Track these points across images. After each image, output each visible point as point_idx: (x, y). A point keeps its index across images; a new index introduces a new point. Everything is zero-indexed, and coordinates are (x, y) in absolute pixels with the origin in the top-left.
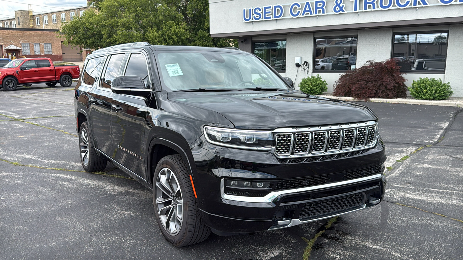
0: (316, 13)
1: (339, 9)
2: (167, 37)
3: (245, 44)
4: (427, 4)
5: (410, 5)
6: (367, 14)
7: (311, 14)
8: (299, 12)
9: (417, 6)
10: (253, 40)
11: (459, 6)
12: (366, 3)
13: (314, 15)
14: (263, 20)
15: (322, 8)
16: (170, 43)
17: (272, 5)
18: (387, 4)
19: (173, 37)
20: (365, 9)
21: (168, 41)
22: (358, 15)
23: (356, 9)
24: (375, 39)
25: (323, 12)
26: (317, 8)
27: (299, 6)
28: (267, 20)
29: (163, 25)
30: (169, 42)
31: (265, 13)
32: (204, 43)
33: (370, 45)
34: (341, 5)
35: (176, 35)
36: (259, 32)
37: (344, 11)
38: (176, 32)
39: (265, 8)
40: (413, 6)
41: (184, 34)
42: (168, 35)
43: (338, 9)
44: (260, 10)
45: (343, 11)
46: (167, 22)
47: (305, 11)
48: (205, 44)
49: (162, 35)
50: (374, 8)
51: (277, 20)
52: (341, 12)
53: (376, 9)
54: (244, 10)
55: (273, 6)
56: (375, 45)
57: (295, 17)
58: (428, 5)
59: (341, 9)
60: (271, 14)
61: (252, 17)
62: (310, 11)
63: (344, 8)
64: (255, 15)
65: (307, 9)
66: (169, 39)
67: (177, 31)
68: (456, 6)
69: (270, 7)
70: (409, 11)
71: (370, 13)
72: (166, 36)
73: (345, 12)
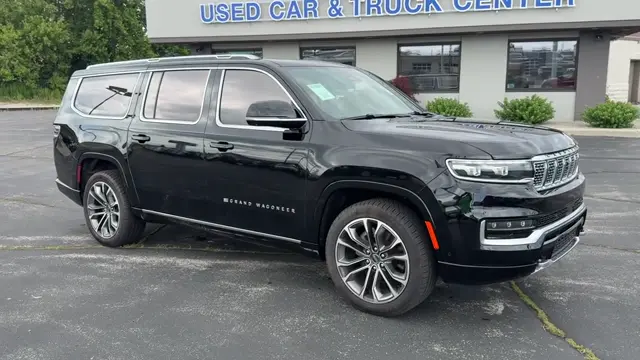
0: (306, 16)
2: (32, 40)
4: (441, 10)
5: (421, 11)
6: (371, 20)
7: (299, 16)
8: (282, 14)
9: (430, 12)
10: (213, 48)
12: (369, 6)
13: (303, 18)
14: (232, 21)
15: (313, 9)
16: (38, 48)
18: (394, 8)
20: (369, 13)
22: (360, 20)
23: (357, 13)
25: (315, 16)
26: (306, 9)
27: (282, 6)
28: (237, 21)
29: (24, 21)
31: (234, 12)
34: (338, 8)
36: (225, 37)
37: (342, 15)
38: (47, 32)
39: (234, 5)
40: (425, 12)
42: (33, 37)
43: (334, 12)
44: (226, 7)
46: (31, 17)
47: (290, 12)
50: (379, 13)
51: (251, 21)
52: (338, 16)
53: (382, 14)
54: (202, 7)
55: (245, 3)
57: (278, 19)
58: (443, 11)
59: (338, 12)
60: (243, 13)
61: (215, 16)
62: (297, 12)
63: (342, 12)
64: (220, 14)
65: (294, 10)
67: (49, 30)
69: (241, 5)
71: (374, 20)
72: (31, 38)
73: (344, 16)
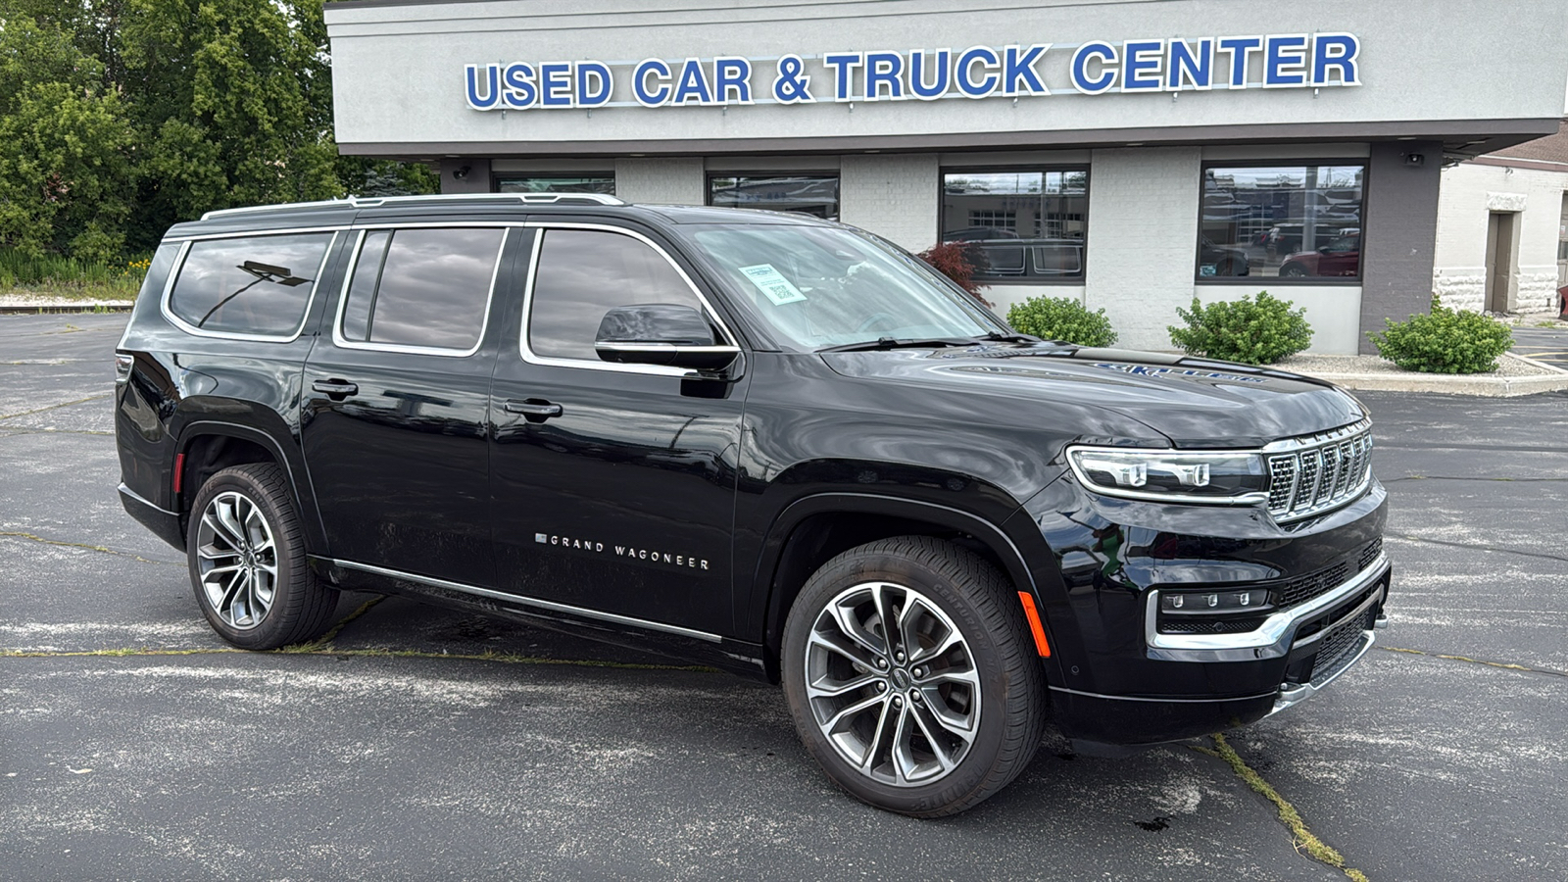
0: (721, 97)
1: (792, 90)
2: (38, 140)
3: (467, 181)
4: (1042, 90)
5: (996, 90)
6: (877, 111)
7: (705, 98)
8: (664, 91)
9: (1017, 93)
10: (494, 170)
11: (1124, 101)
12: (873, 77)
13: (714, 102)
14: (542, 106)
15: (739, 82)
16: (52, 161)
17: (573, 61)
18: (933, 84)
19: (67, 137)
20: (871, 93)
21: (42, 156)
22: (850, 111)
23: (843, 94)
24: (891, 185)
25: (745, 97)
26: (722, 82)
27: (664, 72)
28: (556, 107)
29: (23, 96)
30: (49, 159)
31: (548, 84)
32: (189, 164)
33: (878, 203)
34: (798, 79)
35: (80, 132)
36: (526, 144)
37: (807, 97)
38: (77, 123)
39: (547, 69)
40: (1005, 94)
41: (111, 129)
42: (42, 132)
43: (788, 89)
44: (529, 73)
45: (805, 96)
46: (38, 86)
47: (684, 89)
48: (192, 168)
49: (19, 132)
50: (896, 93)
51: (591, 108)
52: (798, 99)
53: (903, 97)
54: (471, 71)
55: (574, 64)
56: (893, 202)
57: (653, 104)
58: (1047, 92)
59: (799, 89)
60: (569, 88)
61: (501, 93)
62: (700, 88)
63: (808, 89)
64: (513, 90)
65: (692, 83)
66: (49, 147)
67: (81, 118)
68: (1116, 98)
69: (565, 68)
70: (994, 105)
71: (884, 109)
72: (37, 135)
73: (812, 100)
